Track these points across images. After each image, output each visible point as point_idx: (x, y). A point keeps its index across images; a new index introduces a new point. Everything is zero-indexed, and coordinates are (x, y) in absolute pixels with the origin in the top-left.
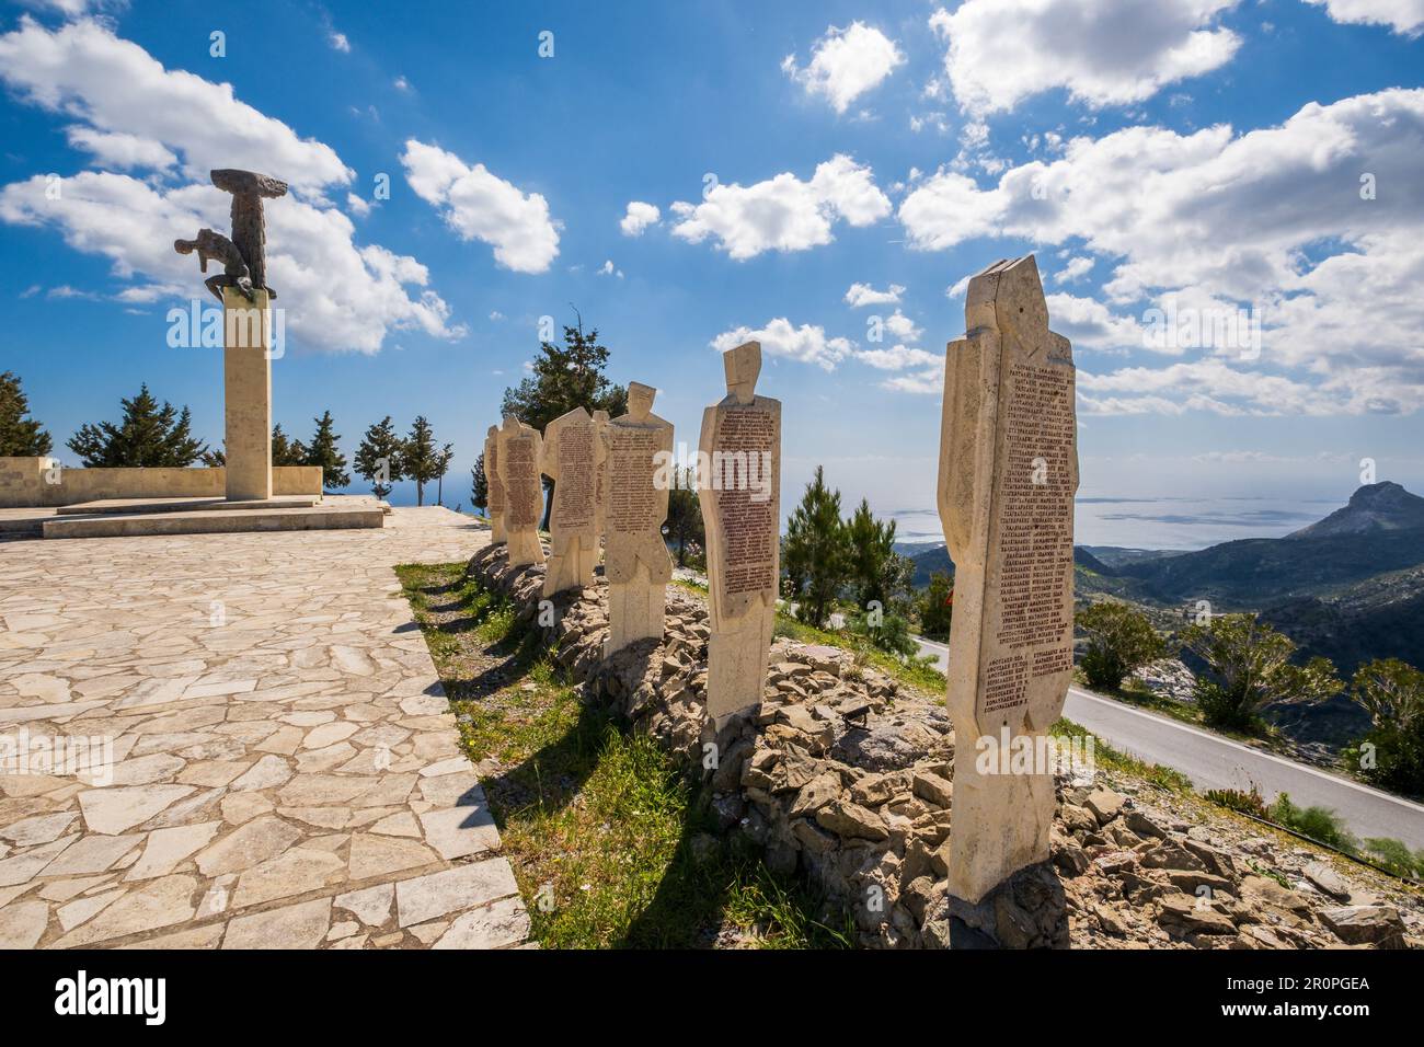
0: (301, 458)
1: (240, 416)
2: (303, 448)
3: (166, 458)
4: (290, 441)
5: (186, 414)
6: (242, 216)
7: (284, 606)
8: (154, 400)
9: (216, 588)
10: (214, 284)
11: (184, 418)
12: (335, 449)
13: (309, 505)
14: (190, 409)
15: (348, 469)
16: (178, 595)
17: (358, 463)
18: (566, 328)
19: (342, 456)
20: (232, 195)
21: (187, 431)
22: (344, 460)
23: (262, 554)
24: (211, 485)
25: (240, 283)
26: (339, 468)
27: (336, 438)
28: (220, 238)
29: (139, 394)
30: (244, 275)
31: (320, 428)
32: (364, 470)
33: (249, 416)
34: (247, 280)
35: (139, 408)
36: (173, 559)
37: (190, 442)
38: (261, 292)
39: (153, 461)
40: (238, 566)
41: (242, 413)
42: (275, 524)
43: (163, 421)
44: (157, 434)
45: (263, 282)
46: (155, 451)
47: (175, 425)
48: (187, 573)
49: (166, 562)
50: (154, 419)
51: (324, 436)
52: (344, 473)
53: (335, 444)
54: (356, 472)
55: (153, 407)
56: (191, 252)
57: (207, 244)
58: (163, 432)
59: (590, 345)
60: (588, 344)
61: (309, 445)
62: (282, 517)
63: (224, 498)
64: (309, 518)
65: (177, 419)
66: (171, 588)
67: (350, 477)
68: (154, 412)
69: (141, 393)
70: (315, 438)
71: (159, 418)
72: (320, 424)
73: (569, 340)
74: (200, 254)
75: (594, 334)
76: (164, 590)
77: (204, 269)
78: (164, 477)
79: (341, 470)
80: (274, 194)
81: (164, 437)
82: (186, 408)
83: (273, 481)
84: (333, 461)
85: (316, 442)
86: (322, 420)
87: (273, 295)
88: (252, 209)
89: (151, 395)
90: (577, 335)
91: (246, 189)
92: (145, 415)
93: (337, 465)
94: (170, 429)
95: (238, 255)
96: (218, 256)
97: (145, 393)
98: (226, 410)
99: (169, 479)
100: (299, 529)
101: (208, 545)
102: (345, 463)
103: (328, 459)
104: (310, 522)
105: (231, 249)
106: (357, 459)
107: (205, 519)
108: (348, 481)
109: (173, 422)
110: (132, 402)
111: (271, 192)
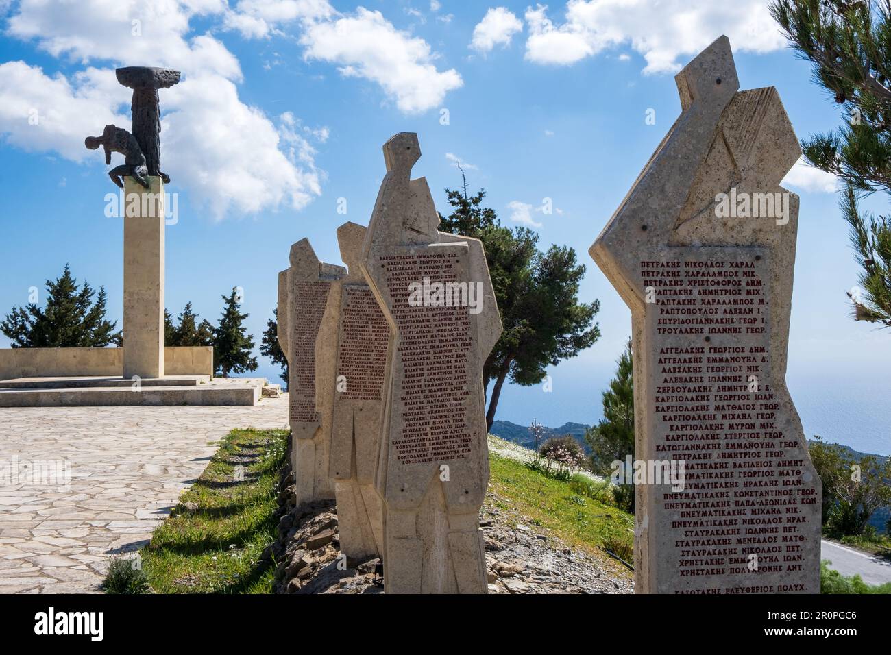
0: (208, 339)
1: (136, 297)
2: (211, 328)
3: (84, 340)
4: (198, 321)
5: (102, 294)
6: (140, 109)
7: (131, 447)
8: (74, 281)
9: (91, 437)
10: (116, 174)
11: (100, 299)
12: (243, 330)
13: (193, 383)
14: (106, 290)
15: (255, 352)
16: (65, 439)
17: (266, 345)
18: (447, 191)
19: (250, 337)
20: (133, 90)
21: (103, 313)
22: (252, 341)
23: (136, 420)
24: (113, 364)
25: (137, 171)
26: (246, 350)
27: (243, 317)
28: (122, 132)
29: (61, 275)
30: (141, 164)
31: (227, 306)
32: (271, 352)
33: (144, 297)
34: (144, 168)
35: (62, 290)
36: (69, 421)
37: (106, 324)
38: (155, 178)
39: (71, 342)
40: (114, 427)
41: (138, 294)
42: (158, 399)
43: (81, 303)
44: (76, 316)
45: (158, 168)
46: (74, 332)
47: (92, 306)
48: (76, 429)
49: (63, 423)
50: (73, 301)
51: (232, 317)
52: (251, 356)
53: (244, 324)
54: (263, 354)
55: (73, 288)
56: (98, 147)
57: (112, 138)
58: (82, 313)
59: (476, 208)
60: (472, 207)
61: (217, 326)
62: (164, 392)
63: (122, 377)
64: (187, 395)
65: (94, 300)
66: (61, 436)
67: (258, 361)
68: (74, 294)
69: (64, 274)
70: (222, 318)
71: (78, 299)
72: (228, 301)
73: (453, 203)
74: (105, 148)
75: (481, 195)
76: (57, 437)
77: (108, 161)
78: (75, 357)
79: (249, 353)
80: (168, 85)
81: (82, 319)
82: (102, 289)
83: (166, 360)
84: (240, 342)
85: (224, 320)
86: (229, 298)
87: (166, 179)
88: (149, 101)
89: (72, 276)
90: (460, 197)
91: (144, 84)
92: (66, 296)
93: (245, 347)
94: (88, 311)
95: (137, 146)
96: (120, 150)
97: (67, 274)
98: (125, 291)
99: (78, 359)
100: (178, 404)
101: (98, 413)
102: (252, 345)
103: (235, 341)
104: (188, 398)
105: (130, 141)
106: (265, 341)
107: (100, 392)
108: (255, 366)
109: (90, 303)
110: (56, 283)
111: (165, 82)
